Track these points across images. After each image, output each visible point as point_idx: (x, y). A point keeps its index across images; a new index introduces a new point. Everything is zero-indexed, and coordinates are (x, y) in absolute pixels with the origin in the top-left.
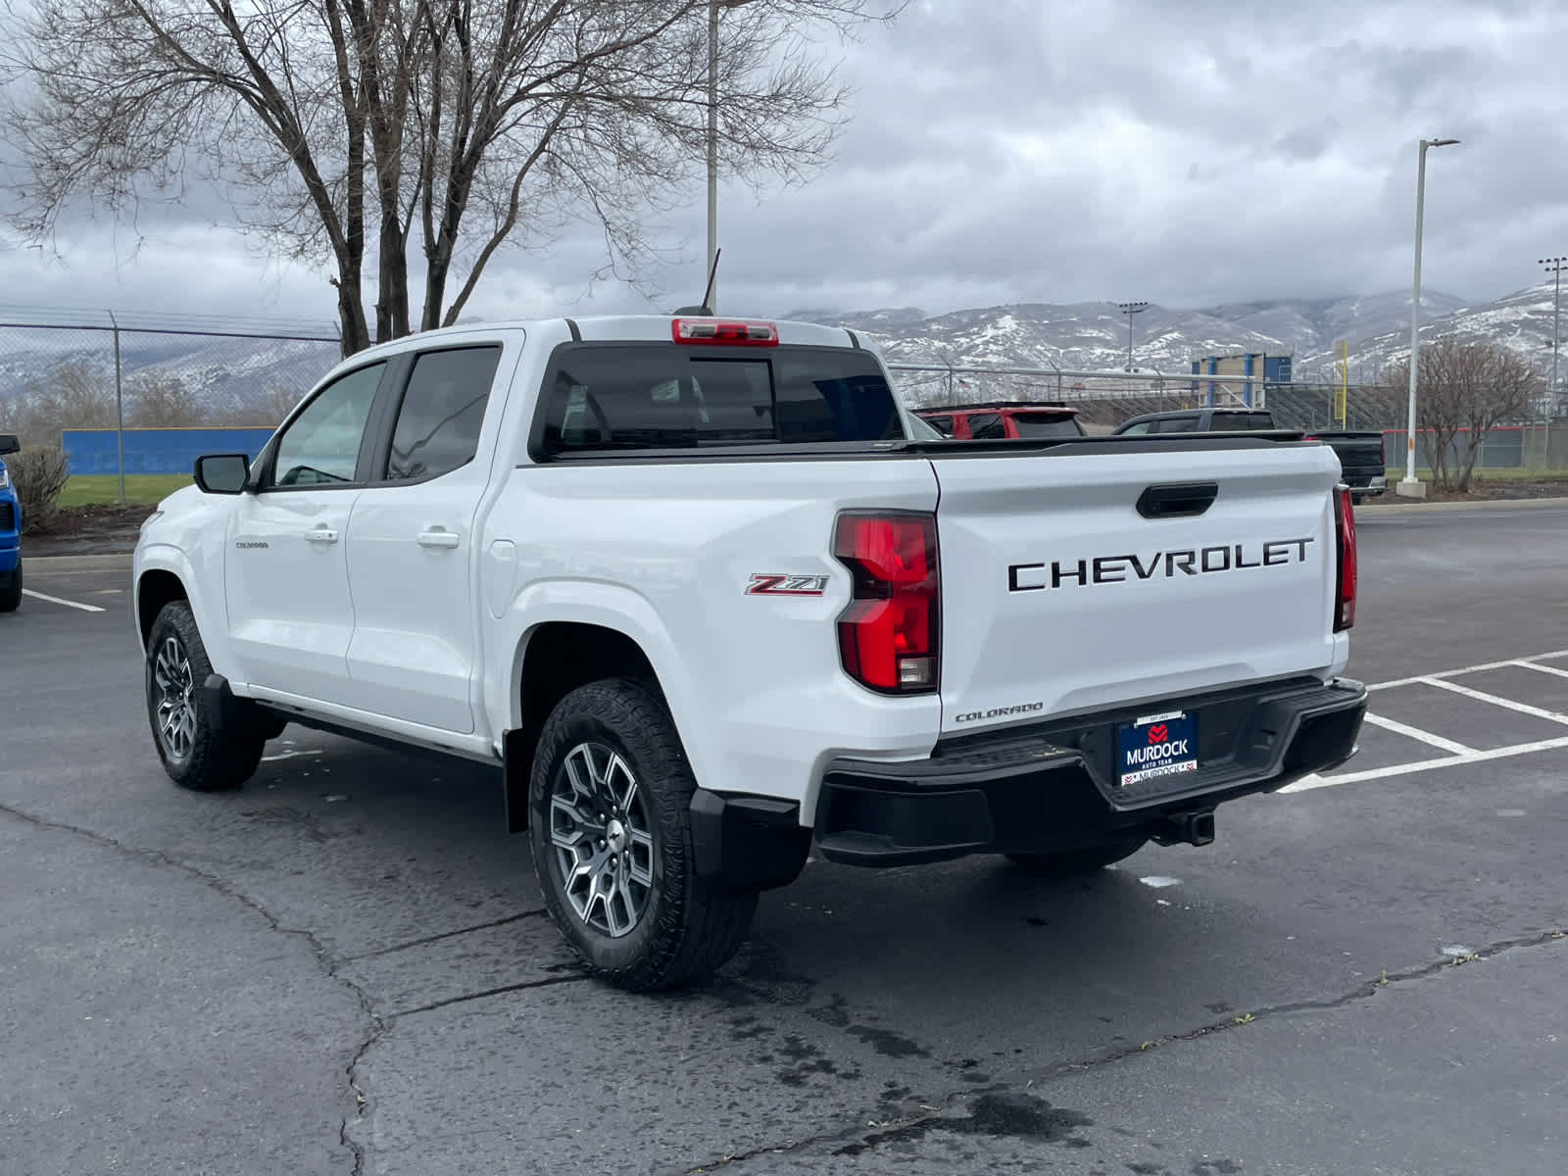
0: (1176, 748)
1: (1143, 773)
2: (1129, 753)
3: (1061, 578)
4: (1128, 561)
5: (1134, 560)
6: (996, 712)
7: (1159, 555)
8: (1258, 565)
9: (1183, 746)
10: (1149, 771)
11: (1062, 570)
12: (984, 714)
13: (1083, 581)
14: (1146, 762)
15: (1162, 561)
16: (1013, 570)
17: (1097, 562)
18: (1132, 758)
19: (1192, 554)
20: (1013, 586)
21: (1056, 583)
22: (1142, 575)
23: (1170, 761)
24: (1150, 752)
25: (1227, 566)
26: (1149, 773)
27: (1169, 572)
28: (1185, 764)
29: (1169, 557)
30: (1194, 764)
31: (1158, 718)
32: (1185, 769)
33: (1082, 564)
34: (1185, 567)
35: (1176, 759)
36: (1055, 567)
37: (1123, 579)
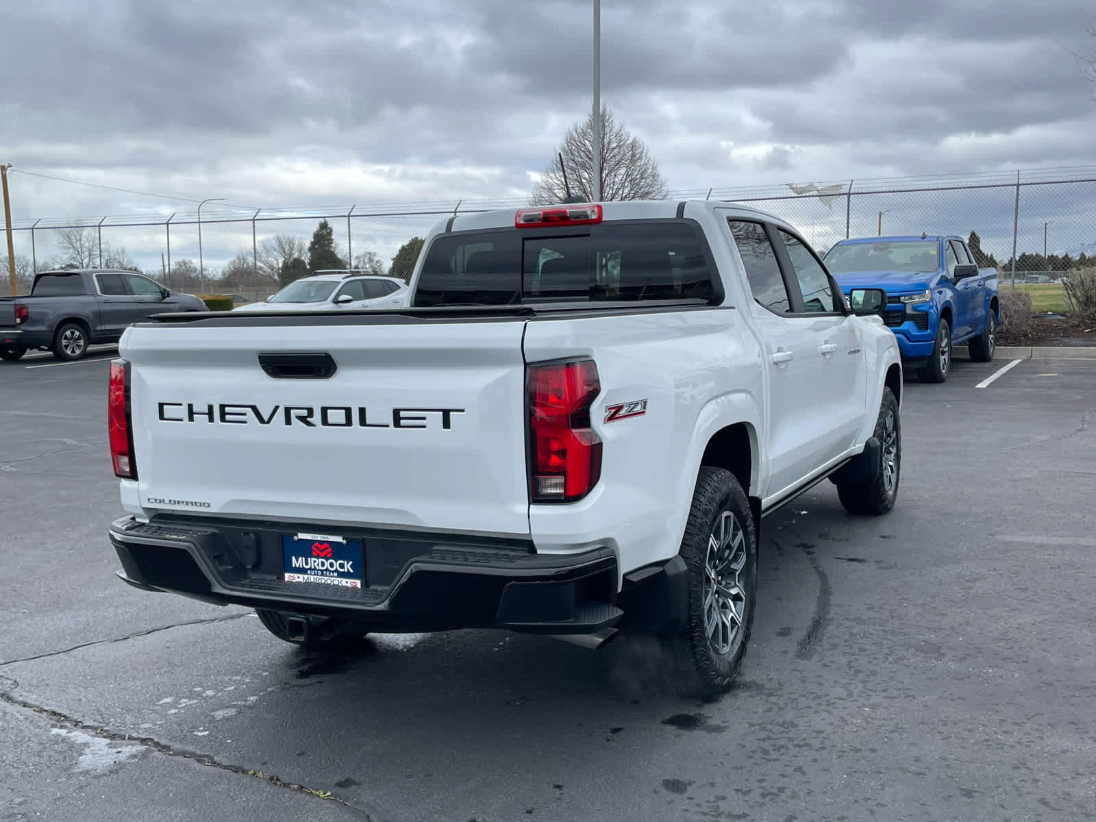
0: (342, 566)
1: (306, 576)
2: (294, 558)
3: (195, 416)
4: (250, 409)
5: (254, 408)
6: (175, 502)
7: (277, 408)
8: (387, 426)
9: (348, 566)
10: (312, 577)
11: (195, 410)
12: (167, 501)
13: (211, 419)
14: (310, 569)
15: (281, 413)
16: (161, 405)
17: (222, 407)
18: (298, 562)
19: (310, 411)
20: (162, 417)
21: (191, 419)
22: (261, 420)
23: (336, 574)
24: (314, 562)
25: (349, 422)
26: (312, 579)
27: (288, 421)
28: (349, 581)
29: (288, 410)
30: (358, 583)
31: (319, 537)
32: (349, 585)
33: (211, 408)
34: (302, 419)
35: (341, 575)
36: (190, 407)
37: (245, 422)
